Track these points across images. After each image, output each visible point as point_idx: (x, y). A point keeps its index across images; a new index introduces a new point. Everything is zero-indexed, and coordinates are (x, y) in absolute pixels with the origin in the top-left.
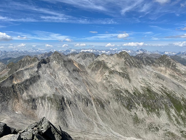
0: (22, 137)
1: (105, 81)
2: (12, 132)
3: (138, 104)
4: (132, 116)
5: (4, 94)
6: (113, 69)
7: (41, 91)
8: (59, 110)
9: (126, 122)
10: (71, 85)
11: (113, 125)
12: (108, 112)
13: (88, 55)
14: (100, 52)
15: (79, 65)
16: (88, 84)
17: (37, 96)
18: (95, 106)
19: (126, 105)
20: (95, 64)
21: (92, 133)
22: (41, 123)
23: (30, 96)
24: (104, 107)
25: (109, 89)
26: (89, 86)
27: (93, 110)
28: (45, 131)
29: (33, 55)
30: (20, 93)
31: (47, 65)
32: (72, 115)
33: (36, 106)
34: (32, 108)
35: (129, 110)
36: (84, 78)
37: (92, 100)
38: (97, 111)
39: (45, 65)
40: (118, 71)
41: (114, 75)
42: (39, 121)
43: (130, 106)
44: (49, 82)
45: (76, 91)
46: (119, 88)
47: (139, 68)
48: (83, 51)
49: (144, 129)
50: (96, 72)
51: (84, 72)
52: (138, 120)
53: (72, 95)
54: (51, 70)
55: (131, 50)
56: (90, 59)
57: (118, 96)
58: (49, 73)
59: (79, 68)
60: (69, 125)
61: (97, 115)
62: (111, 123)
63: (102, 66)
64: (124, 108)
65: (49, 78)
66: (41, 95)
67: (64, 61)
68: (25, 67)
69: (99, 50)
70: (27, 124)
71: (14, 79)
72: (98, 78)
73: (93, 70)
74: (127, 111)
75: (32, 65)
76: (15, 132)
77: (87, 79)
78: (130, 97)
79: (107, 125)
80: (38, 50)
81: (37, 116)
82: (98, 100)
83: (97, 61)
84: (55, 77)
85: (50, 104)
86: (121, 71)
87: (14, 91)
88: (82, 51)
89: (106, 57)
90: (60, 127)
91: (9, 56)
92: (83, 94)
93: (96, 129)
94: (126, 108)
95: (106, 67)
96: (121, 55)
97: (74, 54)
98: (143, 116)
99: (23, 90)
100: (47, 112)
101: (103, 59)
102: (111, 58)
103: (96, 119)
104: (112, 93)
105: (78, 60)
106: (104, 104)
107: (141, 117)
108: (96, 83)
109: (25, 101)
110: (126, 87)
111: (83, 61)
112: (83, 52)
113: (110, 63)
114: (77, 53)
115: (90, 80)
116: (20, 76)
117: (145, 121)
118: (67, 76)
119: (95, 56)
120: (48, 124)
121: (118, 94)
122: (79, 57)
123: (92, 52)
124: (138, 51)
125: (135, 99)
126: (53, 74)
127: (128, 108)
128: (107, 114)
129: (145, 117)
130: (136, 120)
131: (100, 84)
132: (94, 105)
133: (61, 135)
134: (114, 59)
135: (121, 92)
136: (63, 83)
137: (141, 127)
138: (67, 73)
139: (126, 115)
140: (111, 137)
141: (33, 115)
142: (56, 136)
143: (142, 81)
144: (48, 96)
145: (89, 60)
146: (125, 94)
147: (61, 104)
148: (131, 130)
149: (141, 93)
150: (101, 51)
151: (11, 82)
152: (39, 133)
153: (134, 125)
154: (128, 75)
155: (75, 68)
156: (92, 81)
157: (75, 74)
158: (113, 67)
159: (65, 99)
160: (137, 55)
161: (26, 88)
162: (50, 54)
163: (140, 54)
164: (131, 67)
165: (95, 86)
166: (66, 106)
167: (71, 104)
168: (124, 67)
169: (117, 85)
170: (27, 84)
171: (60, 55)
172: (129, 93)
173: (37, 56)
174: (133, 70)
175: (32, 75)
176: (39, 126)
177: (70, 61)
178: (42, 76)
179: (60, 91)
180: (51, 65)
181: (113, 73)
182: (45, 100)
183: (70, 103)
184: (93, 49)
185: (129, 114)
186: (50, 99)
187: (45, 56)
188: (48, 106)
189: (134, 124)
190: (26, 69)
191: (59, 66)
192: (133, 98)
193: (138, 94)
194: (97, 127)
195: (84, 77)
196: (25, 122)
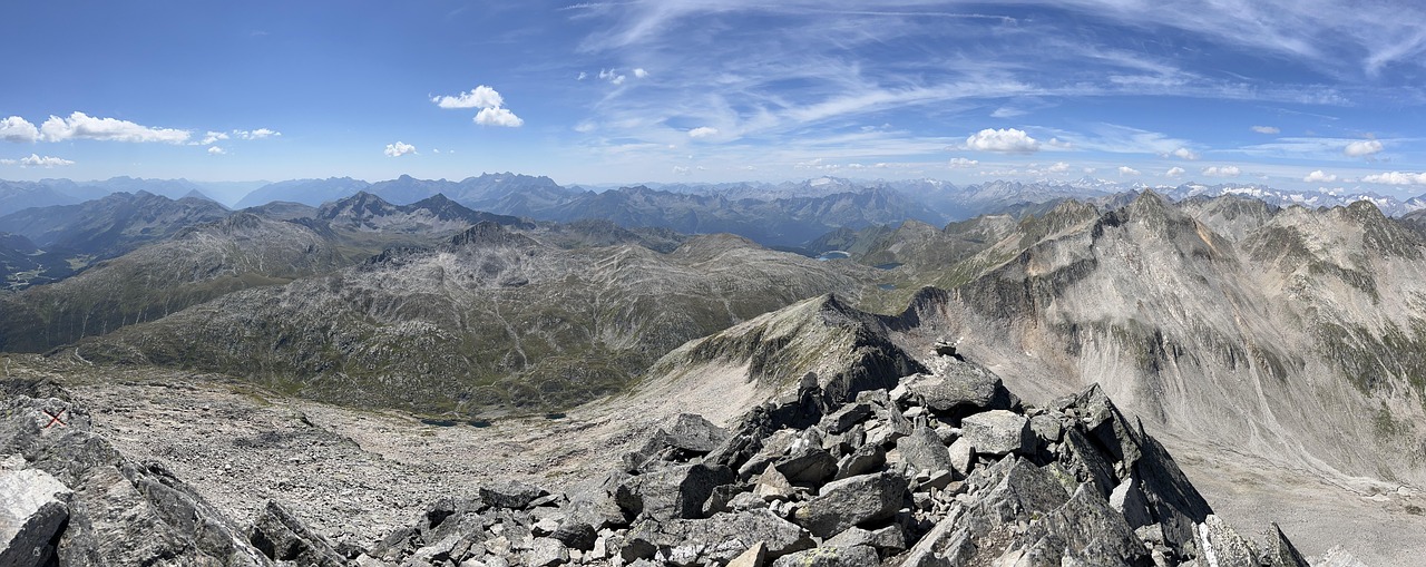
0: (1033, 427)
1: (1293, 296)
2: (1012, 406)
3: (1395, 374)
4: (1372, 410)
5: (1004, 299)
6: (1323, 259)
7: (1095, 305)
8: (1142, 367)
9: (1352, 431)
10: (1186, 297)
11: (1309, 436)
12: (1295, 393)
13: (1245, 206)
14: (1285, 198)
15: (1215, 238)
16: (1237, 300)
17: (1083, 320)
18: (1258, 370)
19: (1355, 376)
20: (1266, 236)
21: (1243, 452)
22: (1085, 399)
23: (1065, 314)
24: (1285, 376)
25: (1307, 323)
26: (1241, 306)
27: (1248, 382)
28: (1095, 425)
29: (1085, 198)
30: (1042, 302)
31: (1118, 230)
32: (1181, 388)
33: (1078, 346)
34: (1068, 350)
35: (1364, 390)
36: (1227, 278)
37: (1249, 353)
38: (1263, 386)
39: (1115, 229)
40: (1341, 265)
41: (1324, 278)
42: (1080, 393)
43: (1368, 379)
44: (1120, 281)
45: (1198, 318)
46: (1340, 320)
47: (1411, 257)
48: (1230, 190)
49: (1407, 452)
50: (1267, 264)
51: (1228, 260)
52: (1390, 425)
53: (1187, 328)
54: (1129, 245)
55: (1387, 197)
56: (1251, 219)
57: (1332, 345)
58: (1123, 255)
59: (1213, 248)
60: (1171, 416)
61: (1263, 399)
62: (1306, 427)
63: (1288, 245)
64: (1350, 385)
65: (1121, 270)
66: (1096, 316)
67: (1170, 223)
68: (1062, 233)
69: (1283, 193)
70: (1049, 391)
71: (1031, 261)
72: (1270, 282)
73: (1256, 257)
74: (1359, 396)
75: (1078, 228)
76: (1019, 410)
77: (1236, 284)
78: (1372, 351)
79: (1290, 434)
80: (1098, 182)
81: (1078, 376)
82: (1266, 353)
83: (1274, 227)
84: (1140, 269)
85: (1118, 347)
86: (1350, 266)
87: (1028, 296)
88: (1226, 191)
89: (1305, 216)
90: (1139, 420)
91: (1025, 199)
92: (1221, 329)
93: (1255, 443)
94: (1355, 384)
95: (1300, 250)
96: (1354, 212)
97: (1199, 200)
98: (1408, 413)
99: (1048, 295)
100: (1109, 368)
101: (1294, 222)
102: (1321, 222)
103: (1256, 410)
104: (1313, 336)
105: (1211, 219)
106: (1285, 366)
107: (1402, 415)
108: (1265, 299)
109: (1052, 327)
110: (1360, 319)
111: (1226, 223)
112: (1229, 194)
113: (1316, 238)
114: (1210, 198)
115: (1245, 287)
116: (1046, 254)
117: (1411, 429)
118: (1175, 270)
119: (1268, 210)
120: (1105, 408)
121: (1333, 339)
122: (1213, 212)
123: (1257, 195)
124: (1411, 201)
125: (1386, 358)
126: (1135, 259)
127: (1361, 386)
128: (1291, 400)
129: (1415, 416)
130: (1385, 425)
131: (1276, 305)
132: (1253, 367)
133: (1139, 447)
134: (1329, 224)
135: (1345, 334)
136: (1162, 289)
137: (1398, 447)
138: (1176, 258)
139: (1352, 408)
140: (1300, 472)
141: (1068, 369)
142: (1124, 446)
143: (1415, 302)
144: (1116, 322)
145: (1246, 223)
146: (1354, 343)
147: (1152, 352)
148: (1364, 456)
149: (1407, 340)
150: (1287, 193)
151: (1024, 270)
152: (1078, 426)
153: (1376, 441)
154: (1370, 281)
155: (1199, 247)
156: (1252, 290)
157: (1199, 266)
158: (1324, 250)
159: (1165, 338)
160: (1406, 216)
161: (1058, 291)
162: (1130, 196)
163: (1416, 213)
164: (1383, 253)
165: (1261, 310)
166: (1167, 360)
167: (1181, 354)
168: (1359, 252)
169: (1332, 310)
170: (1062, 279)
171: (1159, 202)
172: (1369, 338)
173: (1095, 200)
174: (1389, 266)
175: (1075, 257)
176: (1081, 409)
177: (1187, 223)
178: (1102, 261)
179: (1150, 314)
180: (1131, 232)
181: (1322, 272)
182: (1104, 331)
183: (1179, 353)
184: (1264, 188)
185: (1364, 403)
186: (1120, 333)
187: (1116, 202)
188: (1113, 353)
189: (1377, 436)
190: (1063, 238)
191: (1154, 236)
192: (1382, 356)
193: (1399, 342)
194: (1257, 435)
195: (1226, 276)
196: (1046, 384)
